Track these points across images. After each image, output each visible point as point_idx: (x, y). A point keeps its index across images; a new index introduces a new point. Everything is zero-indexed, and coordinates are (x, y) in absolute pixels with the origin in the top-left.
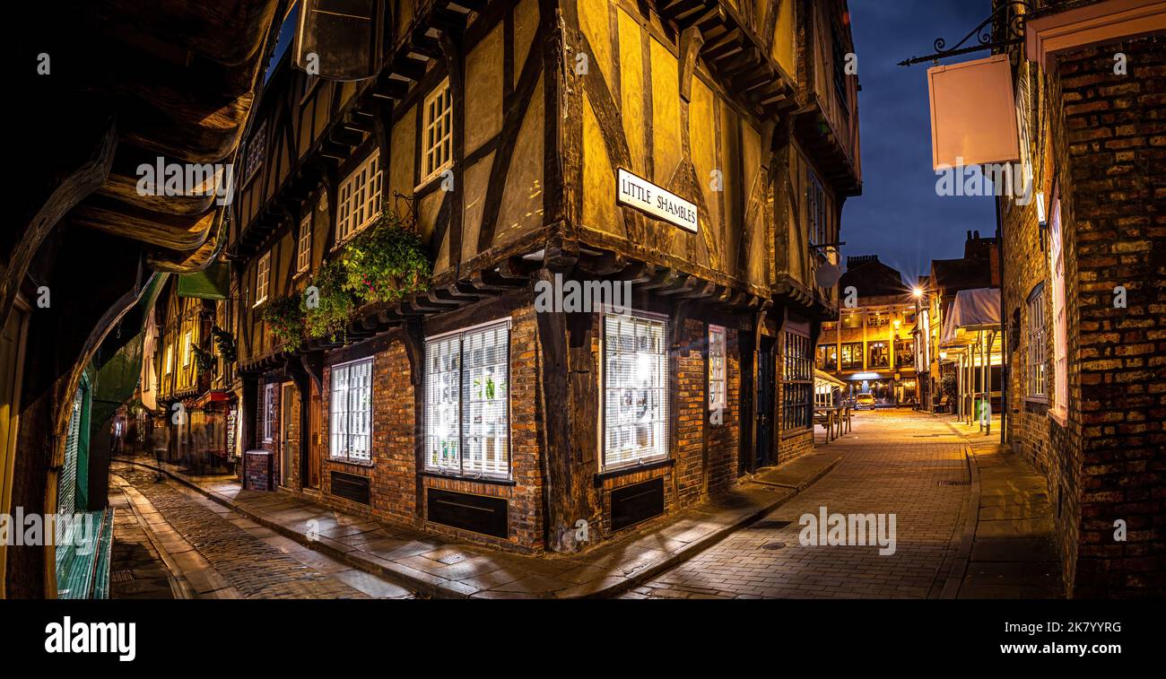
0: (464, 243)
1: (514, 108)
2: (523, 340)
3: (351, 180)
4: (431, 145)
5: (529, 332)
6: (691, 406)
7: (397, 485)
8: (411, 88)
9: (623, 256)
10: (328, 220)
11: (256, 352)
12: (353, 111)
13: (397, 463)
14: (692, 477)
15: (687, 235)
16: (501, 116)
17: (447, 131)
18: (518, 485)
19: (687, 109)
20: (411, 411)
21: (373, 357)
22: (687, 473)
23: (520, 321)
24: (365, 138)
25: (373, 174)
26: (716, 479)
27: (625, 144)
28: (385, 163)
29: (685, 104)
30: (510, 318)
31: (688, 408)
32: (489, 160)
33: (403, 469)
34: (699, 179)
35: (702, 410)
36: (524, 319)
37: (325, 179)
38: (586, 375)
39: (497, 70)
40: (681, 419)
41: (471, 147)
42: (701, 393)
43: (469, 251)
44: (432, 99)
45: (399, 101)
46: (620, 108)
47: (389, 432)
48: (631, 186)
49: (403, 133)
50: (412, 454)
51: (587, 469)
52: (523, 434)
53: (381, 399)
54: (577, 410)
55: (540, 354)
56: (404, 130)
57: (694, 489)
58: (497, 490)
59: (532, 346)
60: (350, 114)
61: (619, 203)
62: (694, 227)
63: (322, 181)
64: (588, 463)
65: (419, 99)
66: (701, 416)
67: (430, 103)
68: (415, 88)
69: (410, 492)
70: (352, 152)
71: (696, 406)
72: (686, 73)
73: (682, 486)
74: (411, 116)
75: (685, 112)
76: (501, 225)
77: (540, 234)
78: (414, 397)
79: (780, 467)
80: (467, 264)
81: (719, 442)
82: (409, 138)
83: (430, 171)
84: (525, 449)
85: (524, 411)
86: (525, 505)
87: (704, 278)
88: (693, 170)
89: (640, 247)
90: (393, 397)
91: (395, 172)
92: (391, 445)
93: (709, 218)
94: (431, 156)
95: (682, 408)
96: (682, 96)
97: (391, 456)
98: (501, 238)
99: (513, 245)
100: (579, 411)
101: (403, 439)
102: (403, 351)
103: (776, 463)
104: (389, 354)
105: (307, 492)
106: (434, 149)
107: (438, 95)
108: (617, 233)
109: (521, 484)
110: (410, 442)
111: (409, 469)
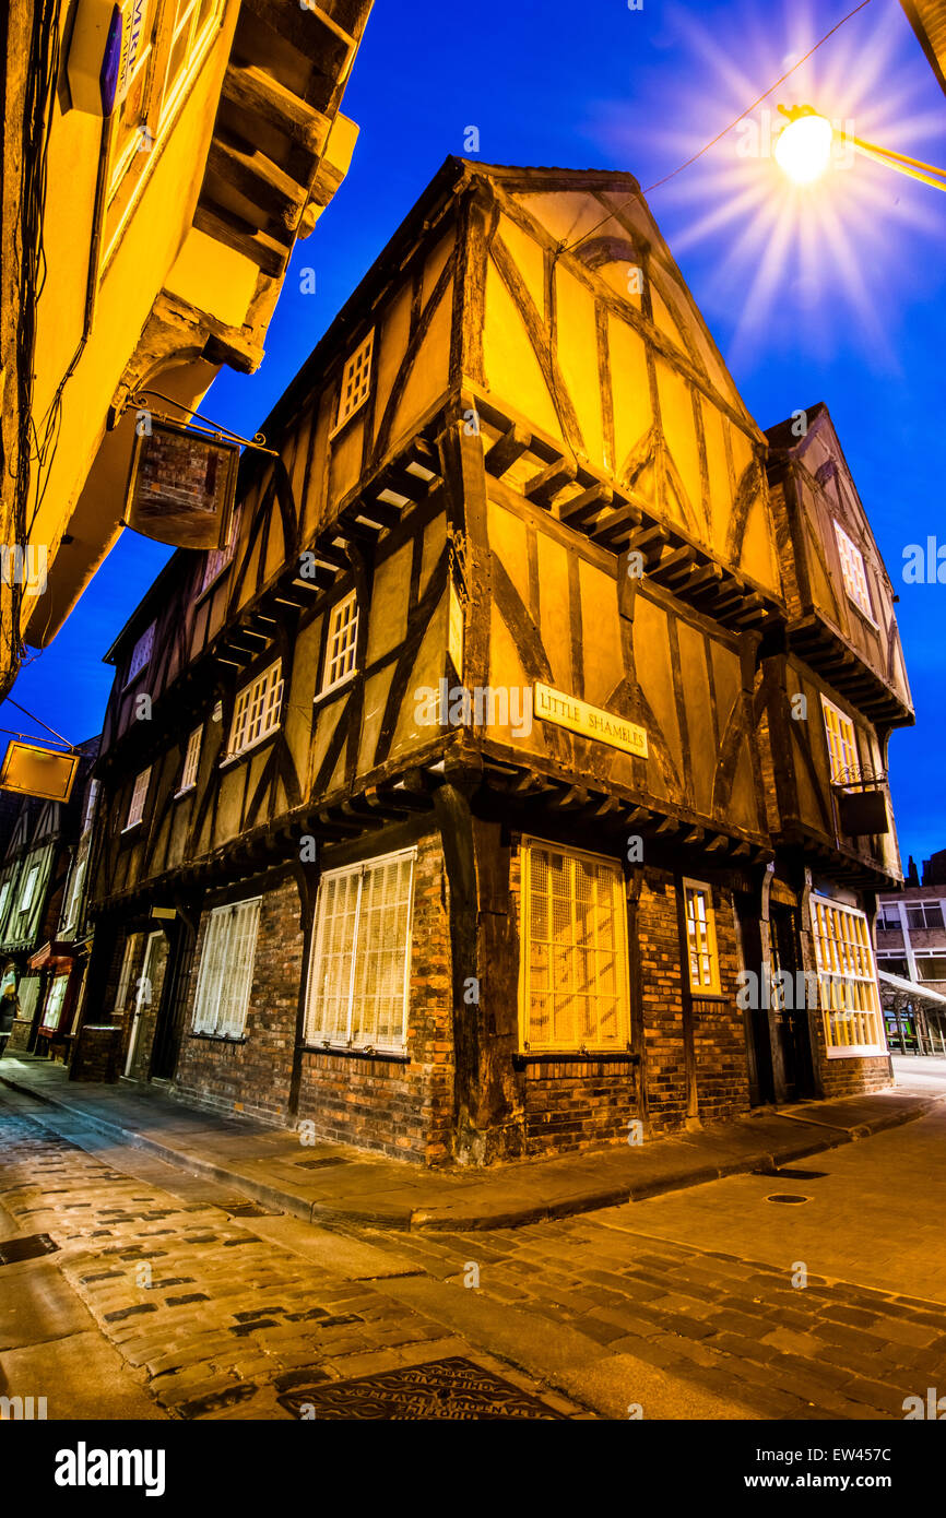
0: (361, 756)
1: (417, 618)
2: (428, 873)
3: (250, 689)
4: (336, 655)
5: (436, 863)
6: (661, 982)
7: (270, 1066)
8: (319, 597)
9: (541, 775)
10: (220, 730)
11: (117, 890)
12: (253, 615)
13: (274, 1035)
14: (670, 1088)
15: (634, 761)
16: (406, 626)
17: (353, 641)
18: (413, 1062)
19: (630, 629)
20: (298, 964)
21: (261, 897)
22: (660, 1079)
23: (427, 850)
24: (268, 645)
25: (274, 684)
26: (712, 1099)
27: (544, 659)
28: (287, 673)
29: (627, 623)
30: (416, 847)
31: (656, 984)
32: (391, 670)
33: (281, 1044)
34: (649, 700)
35: (679, 991)
36: (431, 848)
37: (220, 685)
38: (502, 918)
39: (404, 582)
40: (646, 998)
41: (374, 655)
42: (677, 967)
43: (366, 764)
44: (339, 609)
45: (306, 609)
46: (539, 623)
47: (269, 993)
48: (553, 702)
49: (308, 641)
50: (292, 1023)
51: (502, 1045)
52: (423, 992)
53: (265, 950)
54: (489, 963)
55: (447, 889)
56: (309, 639)
57: (674, 1106)
58: (388, 1070)
59: (437, 880)
60: (249, 618)
61: (536, 718)
62: (644, 753)
63: (218, 689)
64: (503, 1036)
65: (326, 608)
66: (679, 1000)
67: (337, 613)
68: (322, 597)
69: (285, 1076)
70: (253, 659)
71: (669, 983)
72: (626, 592)
73: (654, 1099)
74: (317, 624)
75: (626, 631)
76: (399, 735)
77: (437, 744)
78: (302, 947)
79: (828, 1102)
80: (363, 779)
81: (711, 1042)
82: (314, 647)
83: (333, 680)
84: (423, 1012)
85: (425, 961)
86: (419, 1091)
87: (660, 811)
88: (640, 690)
89: (565, 767)
90: (279, 947)
91: (297, 681)
92: (269, 1012)
93: (665, 744)
94: (334, 666)
95: (647, 984)
96: (622, 615)
97: (267, 1027)
98: (398, 750)
99: (411, 756)
100: (492, 964)
101: (285, 1002)
102: (296, 888)
103: (822, 1097)
104: (279, 892)
105: (157, 1082)
106: (338, 659)
107: (346, 605)
108: (534, 750)
109: (417, 1060)
110: (291, 1006)
111: (287, 1043)
